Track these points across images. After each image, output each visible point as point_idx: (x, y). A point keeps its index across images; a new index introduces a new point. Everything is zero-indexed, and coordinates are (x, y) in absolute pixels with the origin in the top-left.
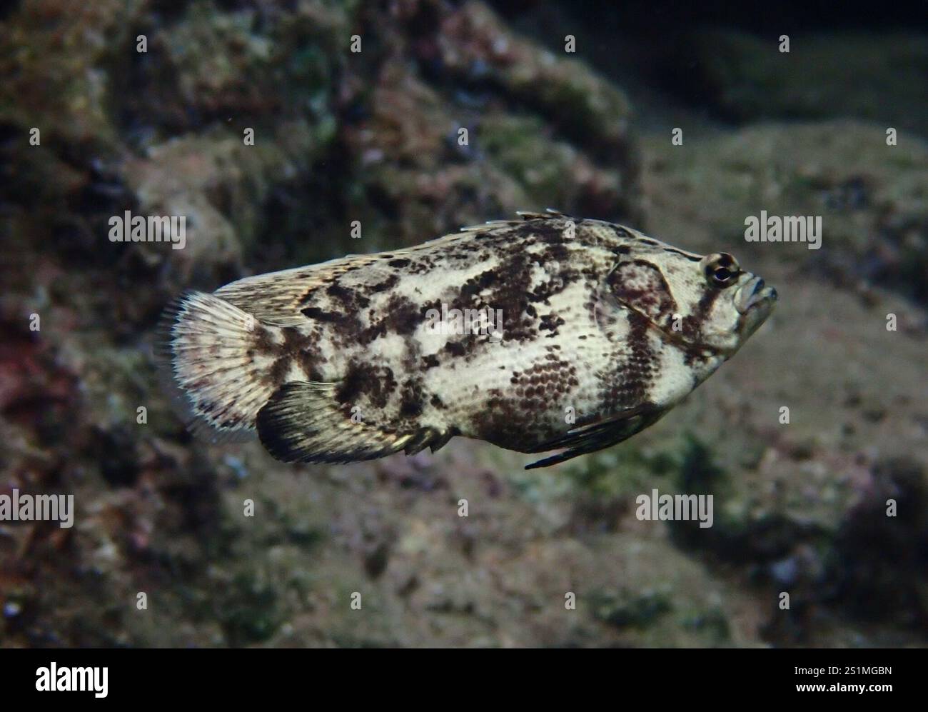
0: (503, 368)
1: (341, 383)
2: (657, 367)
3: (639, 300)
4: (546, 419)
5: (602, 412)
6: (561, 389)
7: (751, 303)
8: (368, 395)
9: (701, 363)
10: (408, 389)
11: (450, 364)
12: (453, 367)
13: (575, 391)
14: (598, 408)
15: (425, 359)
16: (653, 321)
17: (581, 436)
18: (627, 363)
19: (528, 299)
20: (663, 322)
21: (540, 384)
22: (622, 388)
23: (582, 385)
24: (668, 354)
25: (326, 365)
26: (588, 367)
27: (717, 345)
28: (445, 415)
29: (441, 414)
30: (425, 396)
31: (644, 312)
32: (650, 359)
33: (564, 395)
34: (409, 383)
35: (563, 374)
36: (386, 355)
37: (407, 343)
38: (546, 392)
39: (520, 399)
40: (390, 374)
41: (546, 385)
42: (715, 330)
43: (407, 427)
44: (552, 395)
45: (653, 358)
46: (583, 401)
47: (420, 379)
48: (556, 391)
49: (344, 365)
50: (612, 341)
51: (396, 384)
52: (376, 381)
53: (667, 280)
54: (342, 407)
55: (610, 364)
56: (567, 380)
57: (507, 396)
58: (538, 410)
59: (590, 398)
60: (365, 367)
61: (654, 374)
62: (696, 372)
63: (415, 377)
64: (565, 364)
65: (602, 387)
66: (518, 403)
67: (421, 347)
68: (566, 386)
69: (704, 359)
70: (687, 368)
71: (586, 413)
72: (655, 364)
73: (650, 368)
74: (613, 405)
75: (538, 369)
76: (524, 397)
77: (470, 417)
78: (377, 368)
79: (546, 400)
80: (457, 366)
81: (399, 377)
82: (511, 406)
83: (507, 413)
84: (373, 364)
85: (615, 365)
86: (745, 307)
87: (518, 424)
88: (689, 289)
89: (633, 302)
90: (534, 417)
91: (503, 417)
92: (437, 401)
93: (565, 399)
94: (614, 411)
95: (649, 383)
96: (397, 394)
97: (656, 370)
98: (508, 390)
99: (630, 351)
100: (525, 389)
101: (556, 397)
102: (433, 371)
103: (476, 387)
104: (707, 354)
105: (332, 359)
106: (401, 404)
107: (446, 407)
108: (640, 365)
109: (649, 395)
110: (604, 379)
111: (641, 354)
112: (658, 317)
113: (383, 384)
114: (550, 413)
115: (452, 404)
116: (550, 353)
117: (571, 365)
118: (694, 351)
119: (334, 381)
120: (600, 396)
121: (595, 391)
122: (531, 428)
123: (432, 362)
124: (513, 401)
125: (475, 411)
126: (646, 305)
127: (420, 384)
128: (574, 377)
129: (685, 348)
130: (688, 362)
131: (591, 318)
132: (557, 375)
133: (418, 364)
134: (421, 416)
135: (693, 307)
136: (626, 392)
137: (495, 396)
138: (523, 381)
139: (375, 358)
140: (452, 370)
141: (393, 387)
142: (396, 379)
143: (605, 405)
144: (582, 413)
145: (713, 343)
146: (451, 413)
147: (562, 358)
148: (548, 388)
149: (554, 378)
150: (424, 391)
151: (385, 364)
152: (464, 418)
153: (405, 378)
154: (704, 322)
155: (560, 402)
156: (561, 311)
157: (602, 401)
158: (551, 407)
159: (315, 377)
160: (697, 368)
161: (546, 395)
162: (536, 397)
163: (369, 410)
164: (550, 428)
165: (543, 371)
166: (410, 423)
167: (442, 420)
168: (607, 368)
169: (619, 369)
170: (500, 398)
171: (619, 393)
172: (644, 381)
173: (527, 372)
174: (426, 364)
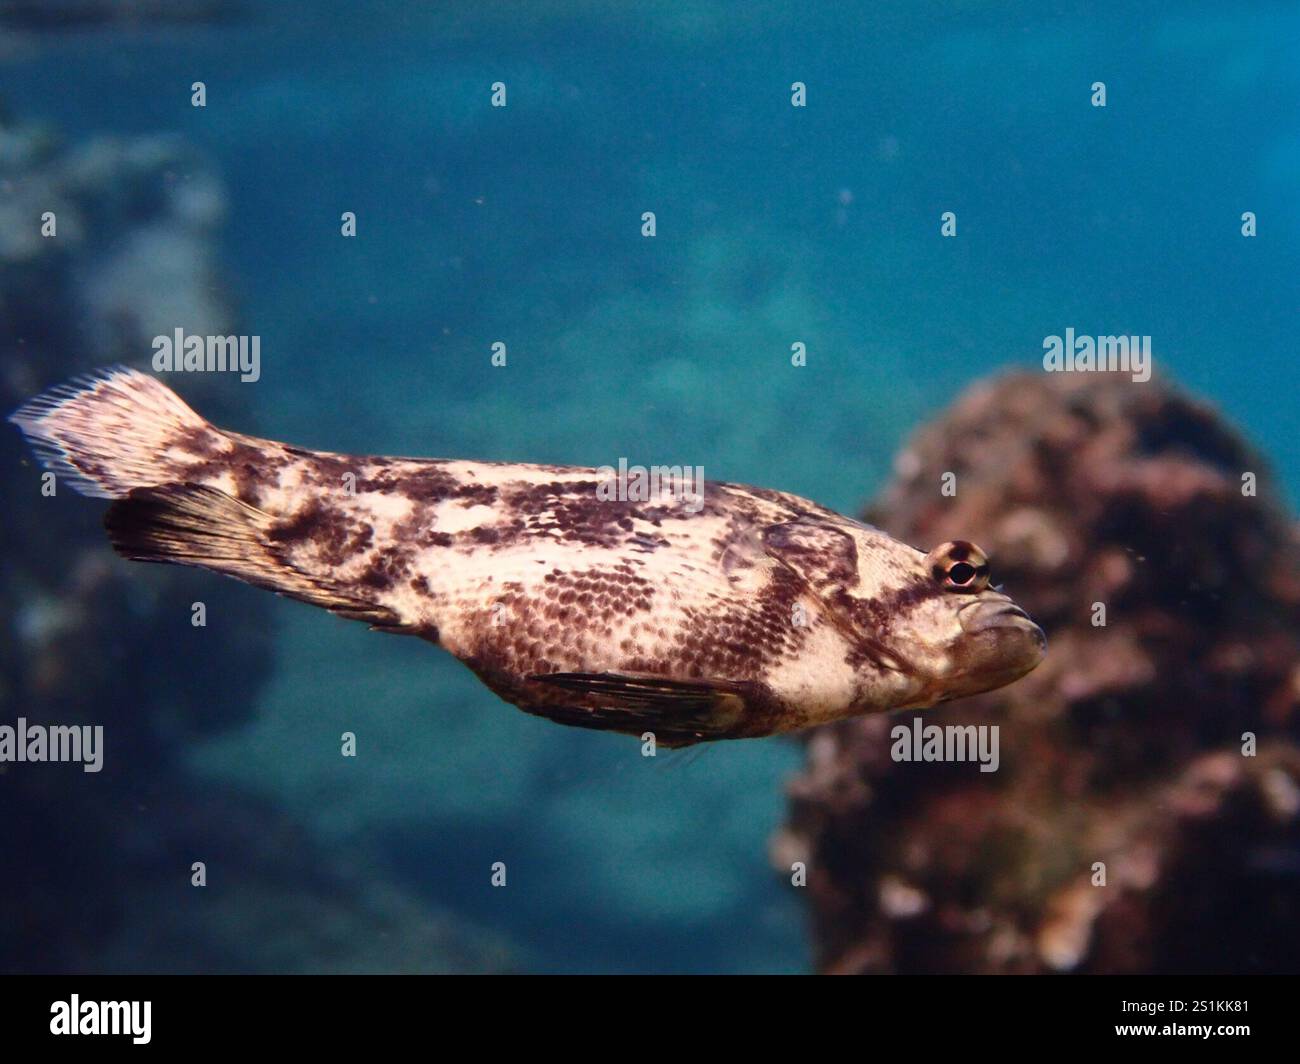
0: (542, 562)
1: (285, 520)
2: (795, 645)
3: (801, 557)
4: (579, 643)
5: (676, 663)
6: (618, 607)
7: (988, 623)
8: (319, 546)
9: (875, 672)
10: (385, 556)
11: (466, 548)
12: (469, 552)
13: (641, 616)
14: (670, 654)
15: (433, 535)
16: (811, 586)
17: (628, 685)
18: (744, 618)
19: (629, 513)
20: (827, 592)
21: (589, 592)
22: (722, 643)
23: (655, 612)
24: (823, 637)
25: (274, 490)
26: (676, 595)
27: (911, 658)
28: (425, 604)
29: (418, 600)
30: (407, 572)
31: (801, 571)
32: (788, 631)
33: (619, 616)
34: (391, 551)
35: (631, 591)
36: (375, 512)
37: (415, 510)
38: (594, 604)
39: (548, 602)
40: (368, 532)
41: (597, 595)
42: (914, 634)
43: (357, 595)
44: (601, 610)
45: (794, 631)
46: (648, 633)
47: (411, 552)
48: (610, 607)
49: (303, 500)
50: (732, 586)
51: (370, 546)
52: (341, 535)
53: (859, 551)
54: (271, 544)
55: (716, 608)
56: (635, 599)
57: (531, 594)
58: (572, 626)
59: (661, 634)
60: (334, 513)
61: (785, 650)
62: (861, 679)
63: (404, 547)
64: (642, 581)
65: (688, 629)
66: (544, 607)
67: (434, 520)
68: (629, 606)
69: (883, 669)
70: (849, 669)
71: (649, 656)
72: (793, 640)
73: (782, 641)
74: (700, 661)
75: (593, 574)
76: (557, 601)
77: (463, 616)
78: (352, 521)
79: (590, 614)
80: (476, 554)
81: (380, 539)
82: (531, 608)
83: (521, 620)
84: (349, 514)
85: (723, 612)
86: (977, 627)
87: (532, 640)
88: (890, 570)
89: (789, 557)
90: (561, 635)
91: (513, 625)
92: (421, 585)
93: (620, 623)
94: (696, 672)
95: (774, 659)
96: (366, 558)
97: (792, 649)
98: (535, 587)
99: (759, 607)
100: (562, 590)
101: (606, 615)
102: (438, 550)
103: (490, 579)
104: (889, 662)
105: (289, 488)
106: (364, 572)
107: (432, 596)
108: (766, 630)
109: (766, 674)
110: (696, 619)
111: (775, 618)
112: (821, 584)
113: (349, 540)
114: (589, 636)
115: (443, 595)
116: (624, 564)
117: (649, 585)
118: (868, 651)
119: (276, 514)
120: (679, 638)
121: (673, 629)
122: (551, 652)
123: (443, 540)
124: (536, 603)
125: (472, 610)
126: (808, 564)
127: (407, 556)
128: (647, 600)
129: (852, 637)
130: (854, 660)
131: (716, 557)
132: (621, 589)
133: (420, 536)
134: (387, 593)
135: (886, 591)
136: (727, 653)
137: (513, 591)
138: (564, 582)
139: (356, 509)
140: (466, 556)
141: (364, 548)
142: (373, 540)
143: (686, 656)
144: (641, 653)
145: (903, 652)
146: (437, 604)
147: (640, 574)
148: (600, 599)
149: (614, 591)
150: (409, 566)
151: (368, 520)
152: (453, 617)
153: (390, 544)
154: (897, 616)
155: (611, 624)
156: (672, 535)
157: (681, 647)
158: (593, 627)
159: (249, 498)
160: (866, 676)
161: (592, 607)
162: (574, 605)
163: (309, 561)
164: (581, 661)
165: (602, 580)
166: (363, 592)
167: (417, 608)
168: (708, 610)
169: (727, 619)
170: (517, 595)
171: (715, 648)
172: (765, 653)
173: (576, 573)
174: (430, 540)
